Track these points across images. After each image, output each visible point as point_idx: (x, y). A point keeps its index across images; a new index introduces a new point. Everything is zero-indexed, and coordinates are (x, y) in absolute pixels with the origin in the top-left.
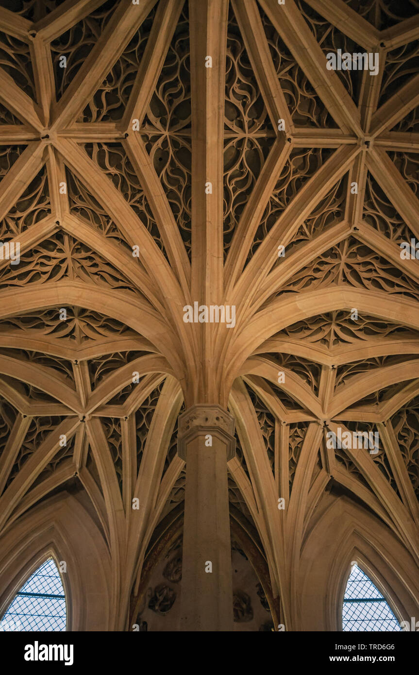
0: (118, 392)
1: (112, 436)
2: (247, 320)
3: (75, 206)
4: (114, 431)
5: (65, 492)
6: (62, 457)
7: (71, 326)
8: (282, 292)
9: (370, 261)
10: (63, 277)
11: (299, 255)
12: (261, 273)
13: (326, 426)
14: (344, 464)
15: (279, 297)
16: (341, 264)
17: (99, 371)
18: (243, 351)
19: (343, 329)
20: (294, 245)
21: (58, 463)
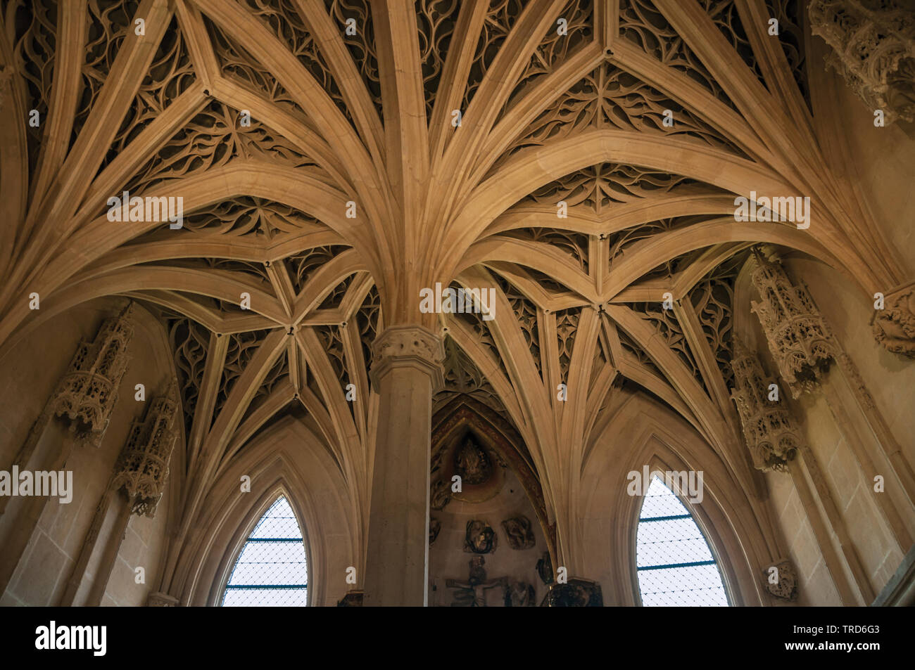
0: (330, 292)
1: (333, 346)
2: (465, 197)
3: (228, 64)
4: (334, 339)
5: (290, 416)
6: (277, 376)
7: (254, 218)
8: (518, 148)
9: (637, 92)
10: (231, 157)
11: (533, 97)
12: (478, 132)
13: (602, 311)
14: (635, 353)
15: (515, 155)
16: (599, 101)
17: (301, 270)
18: (462, 239)
19: (613, 185)
20: (528, 82)
21: (273, 385)
